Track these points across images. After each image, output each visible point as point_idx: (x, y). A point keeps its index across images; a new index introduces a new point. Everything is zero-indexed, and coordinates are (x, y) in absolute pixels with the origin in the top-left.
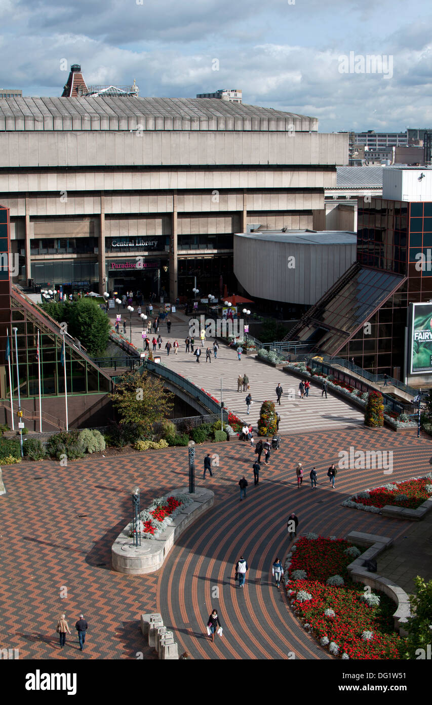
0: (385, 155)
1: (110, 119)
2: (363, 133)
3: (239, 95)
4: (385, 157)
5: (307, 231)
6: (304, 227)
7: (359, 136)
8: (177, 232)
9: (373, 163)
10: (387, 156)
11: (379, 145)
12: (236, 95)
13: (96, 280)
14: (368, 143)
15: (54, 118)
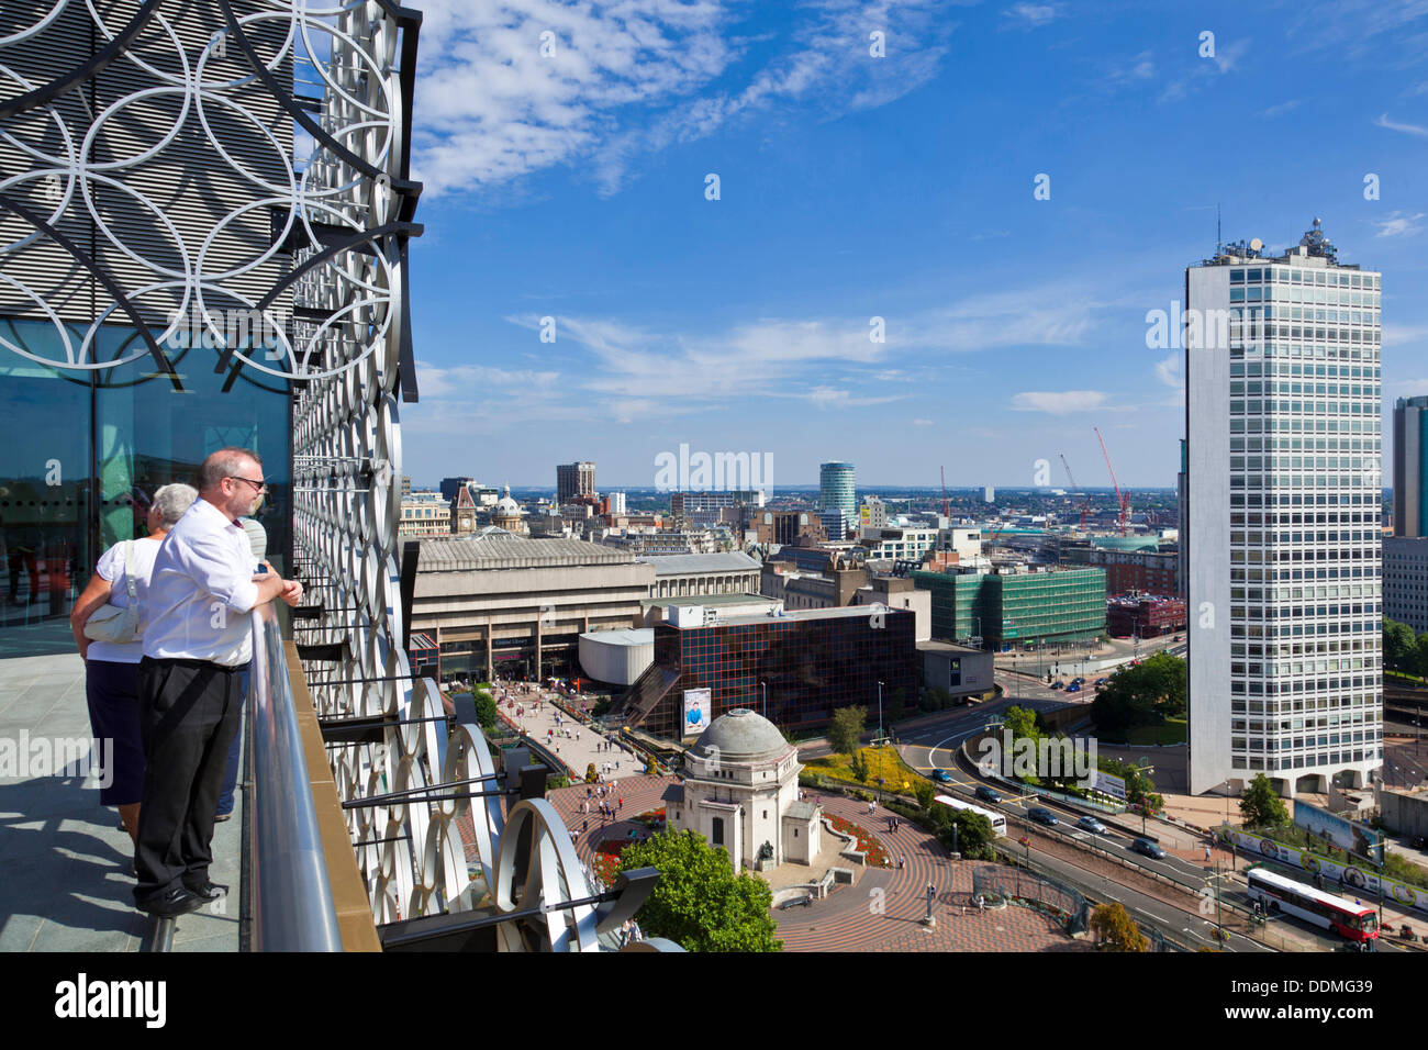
1: (496, 560)
7: (693, 497)
8: (541, 633)
11: (710, 504)
13: (484, 668)
14: (701, 502)
15: (458, 561)
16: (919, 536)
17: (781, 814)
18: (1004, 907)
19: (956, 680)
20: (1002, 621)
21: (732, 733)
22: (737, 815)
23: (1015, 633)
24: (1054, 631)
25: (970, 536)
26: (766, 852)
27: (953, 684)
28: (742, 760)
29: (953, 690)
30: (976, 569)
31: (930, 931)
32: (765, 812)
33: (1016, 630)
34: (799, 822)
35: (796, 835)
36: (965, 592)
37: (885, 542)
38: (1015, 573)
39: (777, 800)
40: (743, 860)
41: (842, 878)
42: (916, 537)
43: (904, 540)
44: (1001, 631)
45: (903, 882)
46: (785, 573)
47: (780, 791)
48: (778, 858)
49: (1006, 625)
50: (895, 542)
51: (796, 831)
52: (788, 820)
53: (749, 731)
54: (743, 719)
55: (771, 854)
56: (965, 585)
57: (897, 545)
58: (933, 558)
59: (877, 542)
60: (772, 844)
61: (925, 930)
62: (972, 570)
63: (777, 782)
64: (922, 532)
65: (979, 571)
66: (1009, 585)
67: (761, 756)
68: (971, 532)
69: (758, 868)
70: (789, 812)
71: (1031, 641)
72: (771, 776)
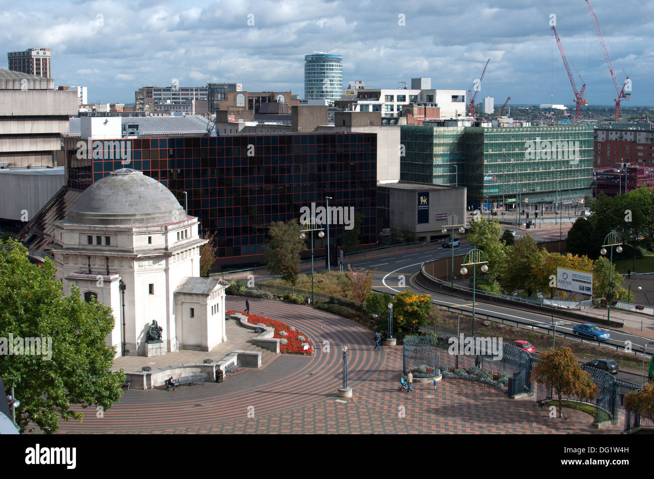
0: (185, 108)
2: (167, 88)
3: (48, 53)
4: (185, 110)
5: (48, 167)
6: (46, 165)
7: (164, 90)
9: (158, 115)
10: (187, 108)
11: (183, 99)
12: (45, 53)
14: (172, 97)
16: (398, 97)
17: (173, 289)
18: (439, 379)
19: (424, 217)
20: (482, 176)
21: (110, 192)
22: (115, 286)
23: (497, 190)
24: (538, 189)
25: (455, 98)
26: (153, 334)
27: (420, 221)
28: (121, 222)
29: (420, 228)
30: (456, 121)
31: (345, 402)
32: (151, 286)
33: (498, 187)
34: (195, 299)
35: (192, 315)
36: (443, 145)
37: (360, 102)
38: (499, 125)
39: (166, 270)
40: (124, 344)
41: (247, 361)
42: (395, 98)
43: (382, 100)
44: (482, 187)
45: (323, 365)
46: (241, 121)
47: (171, 260)
48: (169, 342)
49: (489, 181)
50: (371, 103)
51: (192, 310)
52: (182, 298)
53: (132, 190)
54: (126, 178)
55: (160, 336)
56: (444, 136)
57: (374, 106)
58: (411, 112)
59: (351, 102)
60: (162, 324)
61: (338, 401)
62: (453, 122)
63: (166, 249)
64: (402, 92)
65: (460, 124)
66: (492, 137)
67: (146, 219)
68: (456, 93)
69: (143, 353)
70: (183, 288)
71: (514, 200)
72: (158, 241)
